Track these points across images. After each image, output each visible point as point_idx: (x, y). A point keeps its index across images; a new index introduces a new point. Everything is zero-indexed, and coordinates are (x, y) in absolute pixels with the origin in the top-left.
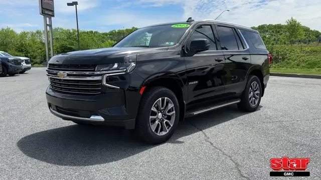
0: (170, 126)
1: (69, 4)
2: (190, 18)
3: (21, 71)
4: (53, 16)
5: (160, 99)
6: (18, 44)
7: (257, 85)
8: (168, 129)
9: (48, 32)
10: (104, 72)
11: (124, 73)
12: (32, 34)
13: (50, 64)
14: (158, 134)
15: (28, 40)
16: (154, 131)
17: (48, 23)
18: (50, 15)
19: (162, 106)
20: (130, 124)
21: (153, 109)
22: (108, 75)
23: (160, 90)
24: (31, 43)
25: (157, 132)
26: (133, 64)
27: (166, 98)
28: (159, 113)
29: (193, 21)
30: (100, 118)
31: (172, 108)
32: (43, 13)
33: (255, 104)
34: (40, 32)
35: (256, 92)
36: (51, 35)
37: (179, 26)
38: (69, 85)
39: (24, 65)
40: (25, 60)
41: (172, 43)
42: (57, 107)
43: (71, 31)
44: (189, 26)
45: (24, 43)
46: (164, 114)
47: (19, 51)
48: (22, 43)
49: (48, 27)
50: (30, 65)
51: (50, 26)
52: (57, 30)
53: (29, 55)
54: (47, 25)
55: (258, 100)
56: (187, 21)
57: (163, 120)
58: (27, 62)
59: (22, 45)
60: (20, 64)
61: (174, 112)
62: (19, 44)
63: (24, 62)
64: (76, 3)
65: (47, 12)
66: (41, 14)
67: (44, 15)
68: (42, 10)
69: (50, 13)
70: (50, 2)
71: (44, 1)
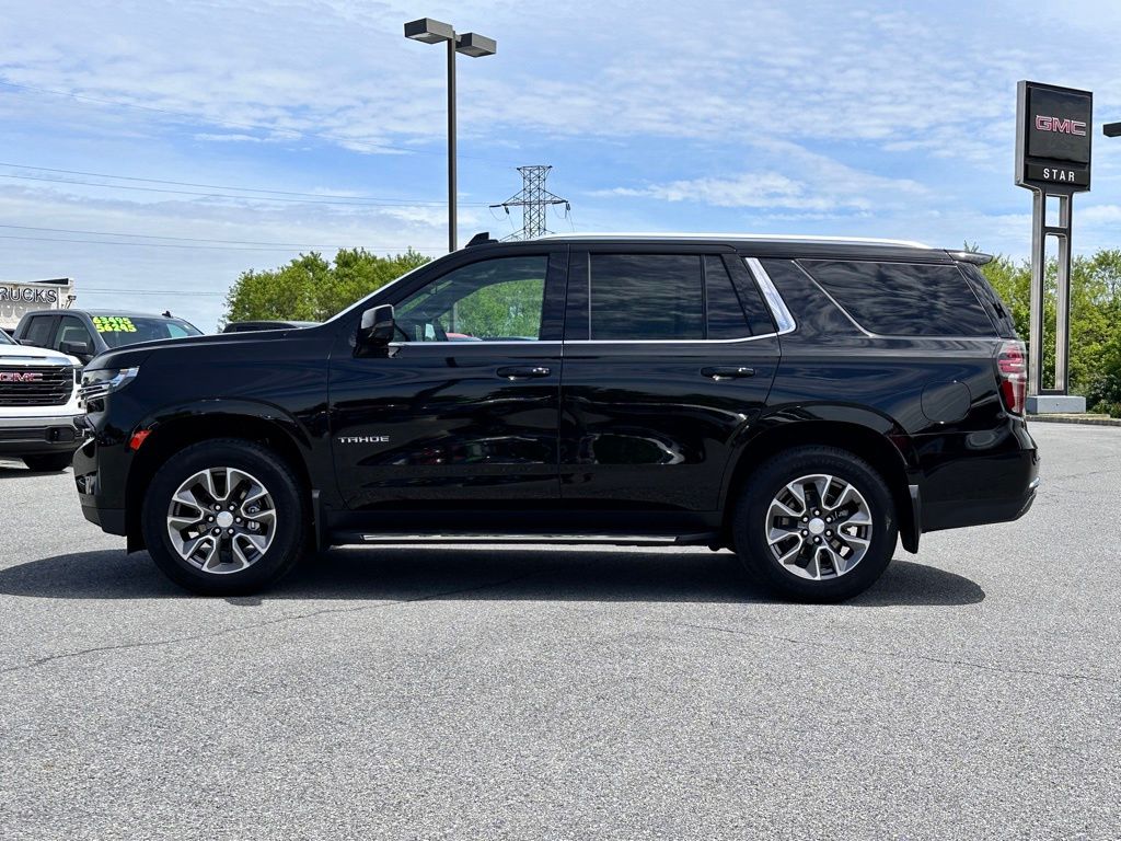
4: (1085, 186)
18: (1066, 184)
35: (843, 521)
51: (1065, 233)
55: (859, 557)
65: (1051, 173)
66: (1022, 182)
67: (1033, 190)
68: (1026, 167)
69: (1067, 176)
70: (1071, 125)
71: (1040, 127)
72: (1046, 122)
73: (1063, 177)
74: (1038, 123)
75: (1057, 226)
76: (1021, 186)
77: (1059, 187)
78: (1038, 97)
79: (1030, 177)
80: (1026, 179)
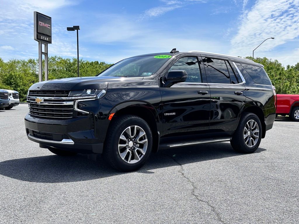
0: (142, 154)
1: (69, 29)
2: (175, 49)
3: (7, 106)
4: (50, 42)
5: (129, 127)
6: (6, 75)
7: (254, 123)
8: (140, 157)
9: (42, 62)
10: (77, 98)
11: (94, 99)
12: (24, 64)
13: (30, 91)
14: (129, 162)
15: (18, 70)
16: (123, 159)
17: (43, 51)
18: (46, 41)
19: (132, 135)
20: (98, 148)
21: (122, 137)
22: (79, 100)
23: (129, 118)
24: (22, 75)
25: (127, 160)
26: (104, 91)
27: (136, 126)
28: (129, 141)
29: (178, 52)
30: (70, 142)
31: (144, 135)
32: (38, 39)
33: (253, 144)
34: (34, 61)
35: (254, 132)
36: (46, 65)
37: (161, 57)
38: (45, 110)
39: (11, 99)
40: (13, 94)
41: (150, 74)
42: (33, 131)
43: (72, 61)
44: (171, 57)
45: (13, 74)
46: (135, 143)
47: (8, 84)
48: (11, 75)
49: (43, 56)
50: (19, 100)
51: (46, 54)
52: (54, 59)
53: (19, 89)
54: (42, 53)
55: (257, 140)
56: (171, 52)
57: (134, 149)
58: (15, 96)
59: (11, 77)
60: (6, 97)
61: (146, 140)
62: (8, 75)
63: (12, 96)
64: (76, 28)
65: (43, 38)
66: (36, 39)
67: (38, 42)
68: (37, 35)
69: (46, 39)
70: (47, 25)
71: (40, 25)
72: (41, 24)
73: (45, 39)
74: (40, 24)
75: (44, 52)
76: (36, 40)
77: (44, 42)
78: (39, 17)
79: (38, 38)
80: (37, 38)
